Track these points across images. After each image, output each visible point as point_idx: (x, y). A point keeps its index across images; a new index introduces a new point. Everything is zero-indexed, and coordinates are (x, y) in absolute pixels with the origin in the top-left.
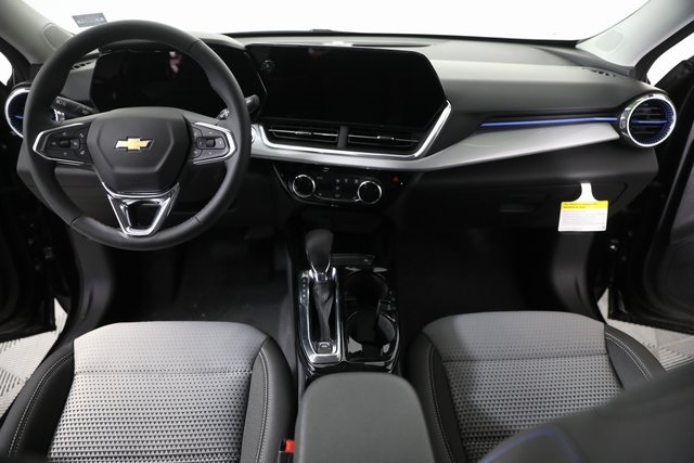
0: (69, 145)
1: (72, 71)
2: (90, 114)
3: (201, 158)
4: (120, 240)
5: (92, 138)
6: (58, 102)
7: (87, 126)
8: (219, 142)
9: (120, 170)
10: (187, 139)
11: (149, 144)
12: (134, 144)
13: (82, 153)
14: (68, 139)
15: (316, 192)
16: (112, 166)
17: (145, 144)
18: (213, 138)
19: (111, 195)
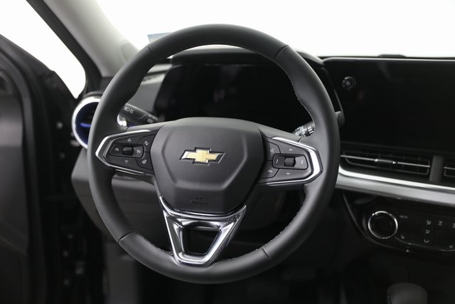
0: (132, 152)
1: (143, 83)
2: (155, 122)
3: (276, 178)
4: (169, 266)
5: (156, 147)
6: (126, 108)
7: (153, 134)
8: (301, 162)
9: (183, 184)
10: (262, 156)
11: (219, 158)
12: (202, 156)
13: (144, 162)
14: (132, 146)
15: (398, 235)
16: (174, 179)
17: (214, 157)
18: (294, 156)
19: (168, 212)
